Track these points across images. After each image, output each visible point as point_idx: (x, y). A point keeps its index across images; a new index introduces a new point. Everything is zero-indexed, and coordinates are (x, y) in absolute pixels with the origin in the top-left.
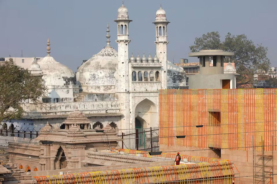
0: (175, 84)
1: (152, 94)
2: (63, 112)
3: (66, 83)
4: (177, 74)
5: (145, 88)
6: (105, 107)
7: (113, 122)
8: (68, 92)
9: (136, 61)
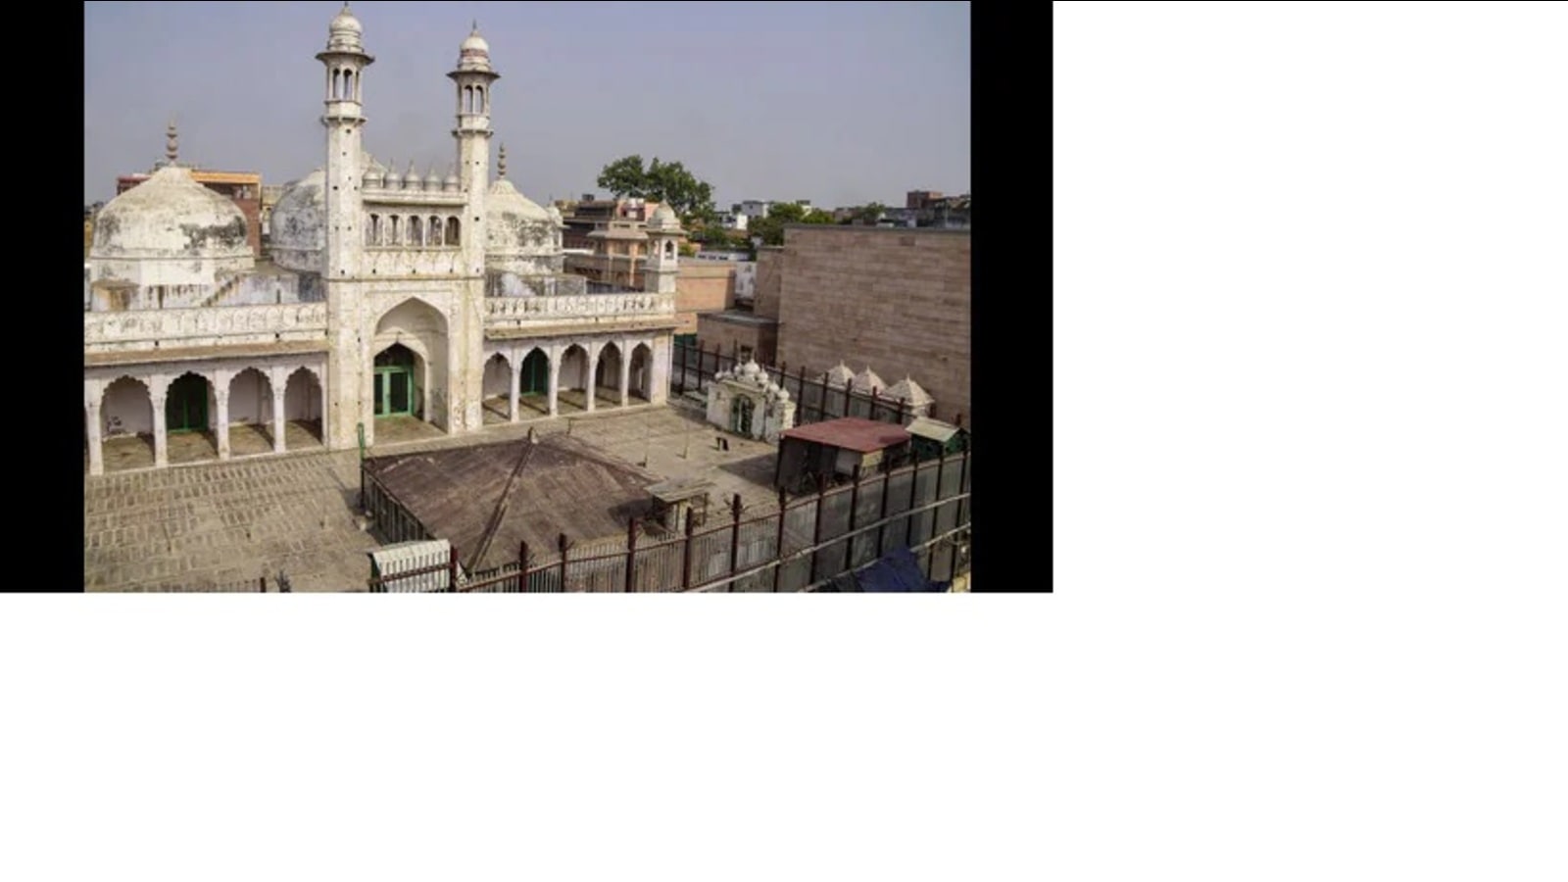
0: (524, 249)
1: (433, 285)
2: (110, 343)
3: (193, 241)
4: (530, 224)
5: (411, 267)
6: (272, 324)
7: (303, 368)
8: (197, 268)
9: (386, 183)
